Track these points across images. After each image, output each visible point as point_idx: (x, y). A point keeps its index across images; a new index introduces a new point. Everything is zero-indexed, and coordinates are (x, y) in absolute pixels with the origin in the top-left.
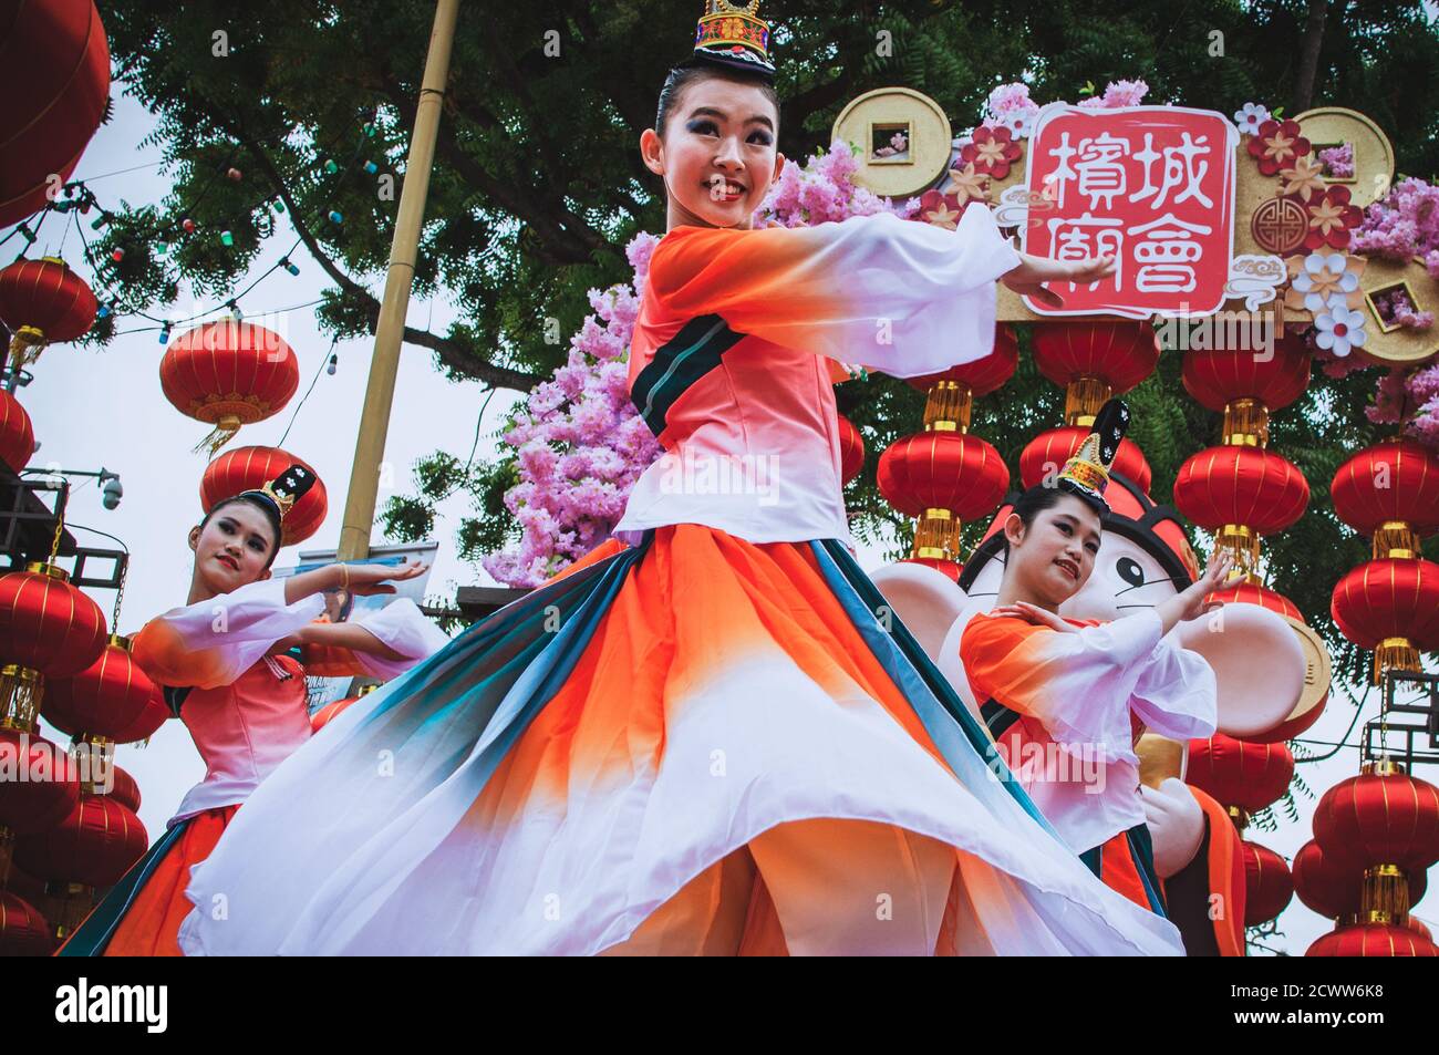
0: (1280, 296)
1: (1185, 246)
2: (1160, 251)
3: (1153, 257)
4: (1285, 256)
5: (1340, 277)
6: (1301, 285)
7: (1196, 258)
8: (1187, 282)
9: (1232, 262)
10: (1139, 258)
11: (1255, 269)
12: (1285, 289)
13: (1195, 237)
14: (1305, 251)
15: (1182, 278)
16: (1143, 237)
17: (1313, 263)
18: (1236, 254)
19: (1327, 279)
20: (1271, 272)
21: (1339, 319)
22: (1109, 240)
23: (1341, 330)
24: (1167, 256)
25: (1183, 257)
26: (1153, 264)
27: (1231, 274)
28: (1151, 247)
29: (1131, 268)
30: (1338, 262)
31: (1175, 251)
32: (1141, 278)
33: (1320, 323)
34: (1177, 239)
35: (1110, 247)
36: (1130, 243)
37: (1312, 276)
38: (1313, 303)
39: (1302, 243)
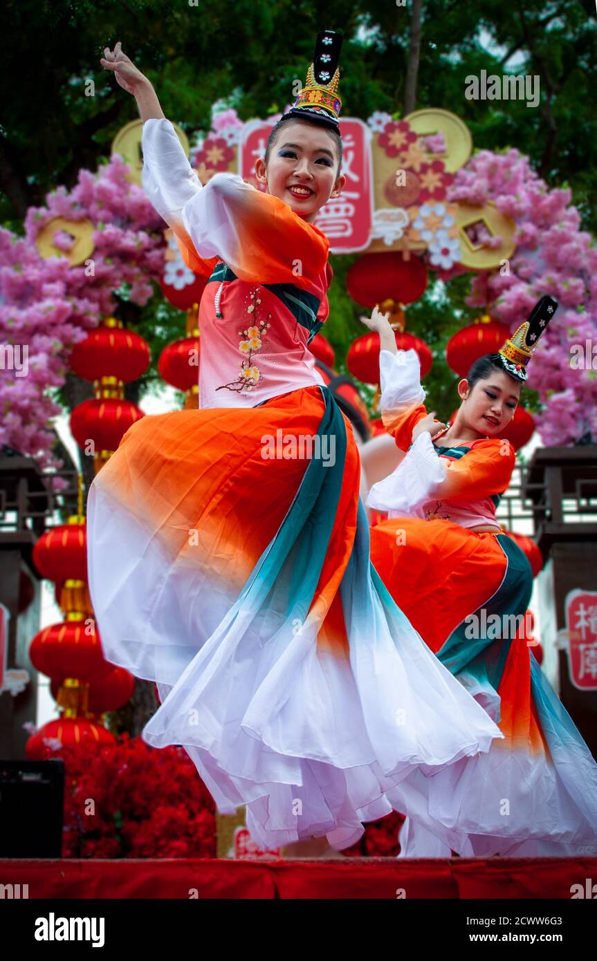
0: (406, 233)
1: (343, 207)
2: (327, 211)
3: (323, 215)
4: (407, 207)
5: (442, 219)
6: (418, 225)
7: (351, 213)
8: (346, 229)
9: (374, 214)
11: (387, 218)
12: (408, 230)
13: (349, 200)
14: (419, 203)
15: (341, 228)
17: (425, 210)
18: (377, 208)
19: (433, 220)
20: (400, 218)
21: (444, 245)
23: (445, 252)
24: (332, 214)
25: (342, 214)
26: (324, 220)
27: (374, 223)
30: (440, 208)
31: (337, 210)
33: (432, 248)
34: (338, 203)
37: (425, 220)
38: (427, 236)
39: (423, 197)
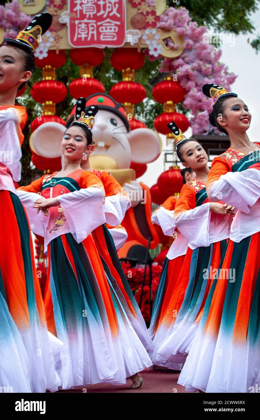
0: (139, 41)
1: (113, 28)
2: (106, 29)
3: (105, 31)
4: (140, 29)
5: (155, 35)
6: (145, 37)
7: (117, 31)
8: (114, 38)
9: (126, 32)
10: (101, 31)
11: (132, 34)
12: (140, 39)
13: (116, 25)
14: (145, 28)
15: (112, 36)
16: (101, 25)
17: (147, 31)
18: (127, 29)
19: (151, 36)
20: (137, 34)
21: (155, 46)
22: (92, 26)
23: (156, 50)
24: (108, 30)
25: (113, 31)
26: (105, 33)
27: (126, 35)
28: (104, 28)
29: (99, 34)
30: (154, 31)
31: (111, 29)
32: (102, 37)
33: (150, 48)
34: (111, 26)
35: (92, 28)
36: (98, 27)
37: (147, 35)
38: (148, 42)
39: (146, 26)
